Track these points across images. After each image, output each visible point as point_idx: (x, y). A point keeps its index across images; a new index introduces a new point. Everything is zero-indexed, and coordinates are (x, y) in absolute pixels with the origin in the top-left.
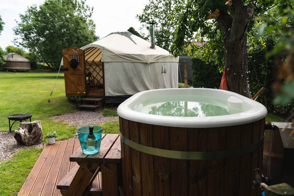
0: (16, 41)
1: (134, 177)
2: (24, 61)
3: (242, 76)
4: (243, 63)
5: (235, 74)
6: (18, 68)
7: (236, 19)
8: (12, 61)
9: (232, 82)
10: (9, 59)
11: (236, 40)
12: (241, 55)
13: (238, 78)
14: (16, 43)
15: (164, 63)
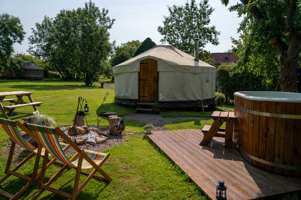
0: (32, 49)
1: (269, 132)
2: (38, 69)
3: (294, 84)
4: (295, 75)
5: (288, 83)
6: (33, 76)
7: (292, 45)
8: (28, 69)
9: (286, 88)
10: (25, 67)
11: (292, 59)
12: (294, 70)
13: (291, 86)
14: (31, 52)
15: (208, 74)
